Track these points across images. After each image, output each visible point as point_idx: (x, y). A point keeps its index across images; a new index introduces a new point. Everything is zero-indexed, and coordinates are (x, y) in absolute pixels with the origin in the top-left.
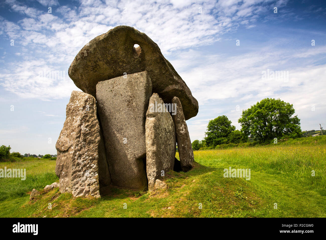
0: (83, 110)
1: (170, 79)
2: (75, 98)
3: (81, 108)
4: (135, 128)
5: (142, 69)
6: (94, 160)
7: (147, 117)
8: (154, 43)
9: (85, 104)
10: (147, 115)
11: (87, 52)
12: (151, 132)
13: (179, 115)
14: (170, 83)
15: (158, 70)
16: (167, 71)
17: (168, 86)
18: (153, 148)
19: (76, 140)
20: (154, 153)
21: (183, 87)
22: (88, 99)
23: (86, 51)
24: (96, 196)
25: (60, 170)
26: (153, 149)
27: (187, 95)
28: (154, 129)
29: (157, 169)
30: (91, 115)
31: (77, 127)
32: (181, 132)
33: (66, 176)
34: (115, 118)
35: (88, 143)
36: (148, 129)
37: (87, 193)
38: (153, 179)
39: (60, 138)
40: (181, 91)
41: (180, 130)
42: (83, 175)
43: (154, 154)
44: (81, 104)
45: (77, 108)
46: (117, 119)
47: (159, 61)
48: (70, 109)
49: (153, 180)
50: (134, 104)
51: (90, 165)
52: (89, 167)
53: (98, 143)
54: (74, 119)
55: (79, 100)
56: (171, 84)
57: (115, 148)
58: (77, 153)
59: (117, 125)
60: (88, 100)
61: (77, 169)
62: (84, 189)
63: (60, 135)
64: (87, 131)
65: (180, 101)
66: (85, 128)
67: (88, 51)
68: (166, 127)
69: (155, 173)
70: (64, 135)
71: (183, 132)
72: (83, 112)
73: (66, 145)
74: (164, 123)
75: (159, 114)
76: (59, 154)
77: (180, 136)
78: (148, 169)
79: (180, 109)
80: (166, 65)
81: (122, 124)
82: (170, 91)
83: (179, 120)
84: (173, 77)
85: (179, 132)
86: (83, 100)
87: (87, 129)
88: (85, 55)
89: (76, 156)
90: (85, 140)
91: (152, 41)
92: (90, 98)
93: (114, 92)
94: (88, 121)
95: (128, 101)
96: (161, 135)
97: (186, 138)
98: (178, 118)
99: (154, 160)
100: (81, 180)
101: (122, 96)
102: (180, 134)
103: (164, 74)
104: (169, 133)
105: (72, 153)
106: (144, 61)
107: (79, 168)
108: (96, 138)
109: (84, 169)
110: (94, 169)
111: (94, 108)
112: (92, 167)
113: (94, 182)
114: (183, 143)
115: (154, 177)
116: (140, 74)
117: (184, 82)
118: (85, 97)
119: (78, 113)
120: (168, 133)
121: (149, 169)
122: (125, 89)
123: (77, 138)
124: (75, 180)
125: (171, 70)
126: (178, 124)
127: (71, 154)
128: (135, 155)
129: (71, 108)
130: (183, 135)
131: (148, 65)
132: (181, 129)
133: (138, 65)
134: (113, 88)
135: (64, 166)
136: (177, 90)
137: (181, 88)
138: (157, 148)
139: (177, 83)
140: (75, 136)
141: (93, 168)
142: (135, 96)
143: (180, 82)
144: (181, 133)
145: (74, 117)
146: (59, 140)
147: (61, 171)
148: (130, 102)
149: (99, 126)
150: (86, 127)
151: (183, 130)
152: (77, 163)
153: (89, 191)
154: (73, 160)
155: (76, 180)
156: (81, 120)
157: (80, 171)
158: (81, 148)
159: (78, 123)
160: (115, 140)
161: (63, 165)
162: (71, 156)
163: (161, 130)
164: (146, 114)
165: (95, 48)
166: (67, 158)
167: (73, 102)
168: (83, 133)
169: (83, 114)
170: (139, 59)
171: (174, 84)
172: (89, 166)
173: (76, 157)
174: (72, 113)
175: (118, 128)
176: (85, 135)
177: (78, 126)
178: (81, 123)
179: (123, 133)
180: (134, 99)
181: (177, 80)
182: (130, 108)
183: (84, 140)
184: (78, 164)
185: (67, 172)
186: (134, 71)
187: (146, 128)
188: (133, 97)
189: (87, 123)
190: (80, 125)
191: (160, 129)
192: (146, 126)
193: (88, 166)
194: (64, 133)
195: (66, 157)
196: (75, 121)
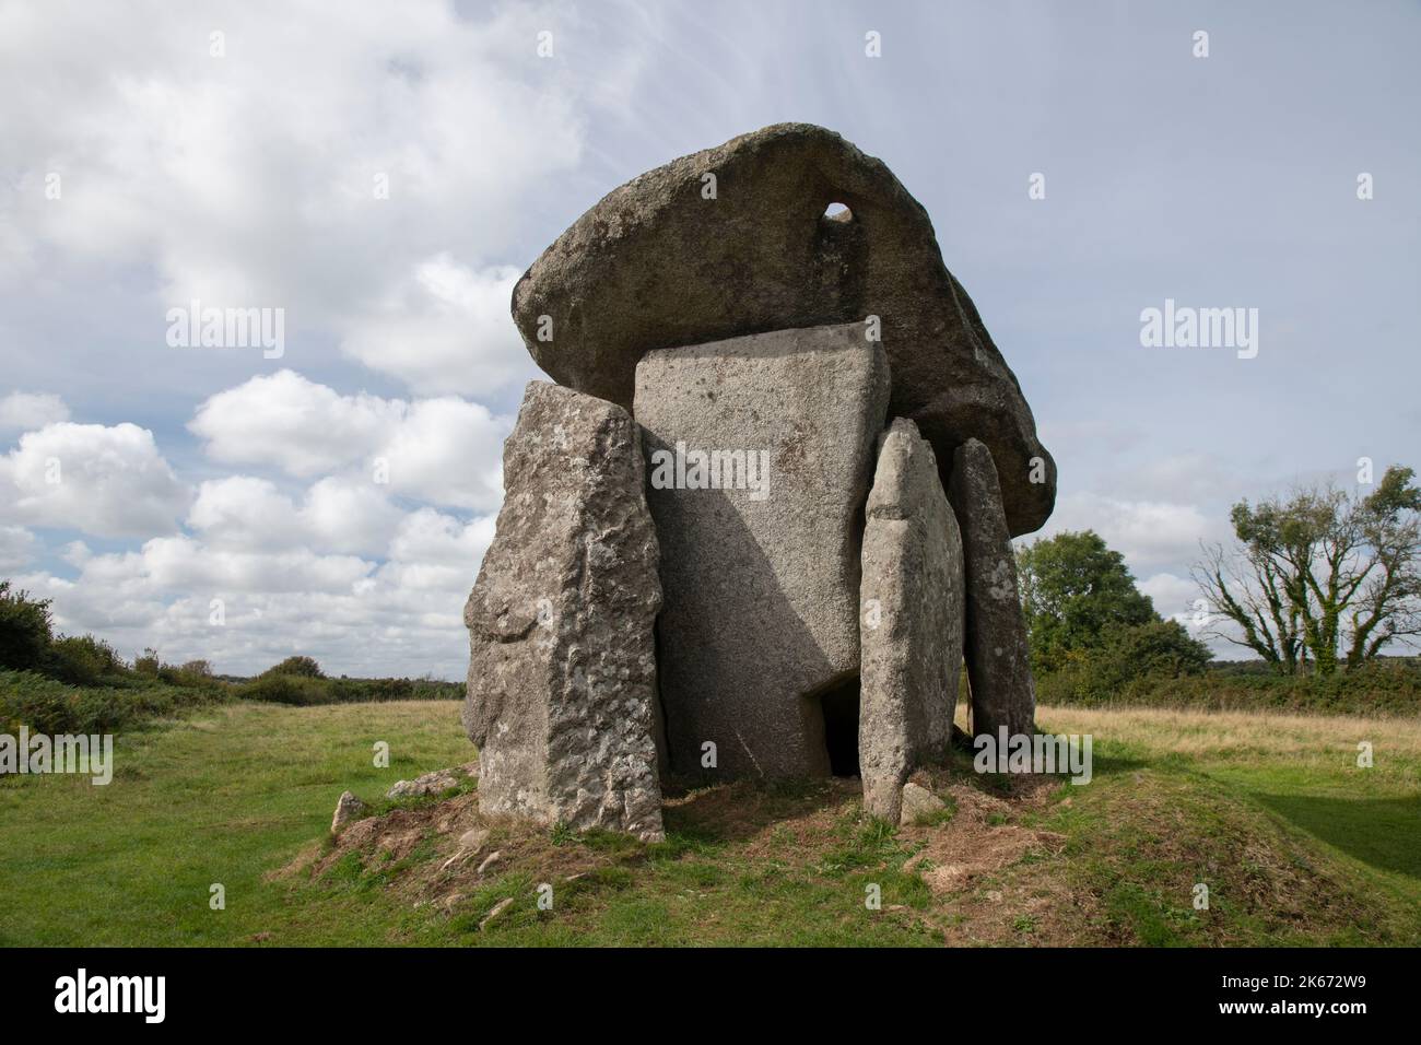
0: (588, 467)
1: (960, 362)
2: (547, 412)
3: (580, 460)
4: (807, 559)
5: (847, 311)
6: (637, 683)
7: (872, 518)
8: (914, 205)
9: (600, 442)
10: (872, 511)
11: (624, 220)
12: (889, 580)
13: (989, 519)
14: (955, 376)
15: (915, 319)
16: (950, 325)
17: (944, 389)
18: (898, 649)
19: (566, 593)
20: (898, 672)
21: (1007, 397)
22: (608, 421)
23: (618, 219)
24: (647, 834)
25: (489, 714)
26: (897, 654)
27: (1021, 436)
28: (905, 570)
29: (908, 741)
30: (622, 490)
31: (565, 536)
32: (994, 591)
33: (516, 742)
34: (718, 514)
35: (614, 610)
36: (875, 568)
37: (612, 820)
38: (893, 779)
39: (486, 582)
40: (1000, 415)
41: (991, 585)
42: (596, 740)
43: (900, 677)
44: (580, 443)
45: (562, 459)
46: (724, 519)
47: (924, 280)
48: (523, 461)
49: (892, 785)
50: (811, 458)
51: (625, 701)
52: (616, 710)
53: (655, 613)
54: (545, 502)
55: (568, 423)
56: (961, 383)
57: (704, 644)
58: (571, 647)
59: (725, 545)
60: (612, 425)
61: (572, 713)
62: (599, 800)
63: (483, 567)
64: (609, 559)
65: (994, 457)
66: (601, 547)
67: (628, 219)
68: (944, 565)
69: (901, 756)
70: (503, 568)
71: (1003, 594)
72: (589, 478)
73: (520, 612)
74: (939, 547)
75: (922, 509)
76: (482, 649)
77: (988, 609)
78: (867, 740)
79: (994, 493)
80: (952, 299)
81: (746, 542)
82: (951, 415)
83: (988, 540)
84: (972, 354)
85: (984, 593)
86: (591, 426)
87: (610, 552)
88: (610, 234)
89: (564, 659)
90: (600, 597)
91: (909, 194)
92: (617, 420)
93: (721, 400)
94: (612, 518)
95: (787, 444)
96: (926, 599)
97: (1014, 620)
98: (985, 531)
99: (897, 702)
100: (585, 762)
101: (758, 418)
102: (986, 600)
103: (937, 336)
104: (951, 595)
105: (551, 646)
106: (859, 277)
107: (578, 711)
108: (645, 591)
109: (599, 720)
110: (638, 720)
111: (636, 465)
112: (629, 714)
113: (642, 777)
114: (1001, 643)
115: (895, 772)
116: (846, 333)
117: (1013, 378)
118: (597, 412)
119: (565, 477)
120: (948, 590)
121: (874, 738)
122: (772, 390)
123: (567, 585)
124: (562, 763)
125: (966, 322)
126: (982, 556)
127: (543, 652)
128: (795, 678)
129: (530, 456)
130: (1003, 609)
131: (874, 295)
132: (994, 579)
133: (832, 290)
134: (719, 382)
135: (505, 698)
136: (984, 410)
137: (1000, 403)
138: (912, 653)
139: (986, 379)
140: (560, 578)
141: (635, 716)
142: (818, 424)
143: (996, 375)
144: (995, 600)
145: (549, 497)
146: (479, 587)
147: (493, 720)
148: (792, 450)
149: (655, 539)
150: (606, 541)
151: (1001, 587)
152: (571, 692)
153: (621, 811)
154: (555, 677)
155: (567, 759)
156: (583, 512)
157: (580, 724)
158: (586, 629)
159: (572, 520)
160: (710, 609)
161: (503, 694)
162: (546, 658)
163: (929, 574)
164: (869, 507)
165: (663, 208)
166: (523, 665)
167: (540, 430)
168: (593, 568)
169: (590, 486)
170: (842, 268)
171: (971, 383)
172: (620, 706)
173: (566, 666)
174: (536, 475)
175: (726, 554)
176: (602, 572)
177: (573, 536)
178: (583, 524)
179: (750, 579)
180: (810, 439)
181: (986, 365)
182: (792, 476)
183: (597, 597)
184: (575, 696)
185: (522, 726)
186: (813, 316)
187: (864, 562)
188: (808, 426)
189: (607, 524)
190: (579, 532)
191: (925, 571)
192: (864, 554)
193: (615, 704)
194: (500, 562)
195: (517, 663)
196: (550, 511)
